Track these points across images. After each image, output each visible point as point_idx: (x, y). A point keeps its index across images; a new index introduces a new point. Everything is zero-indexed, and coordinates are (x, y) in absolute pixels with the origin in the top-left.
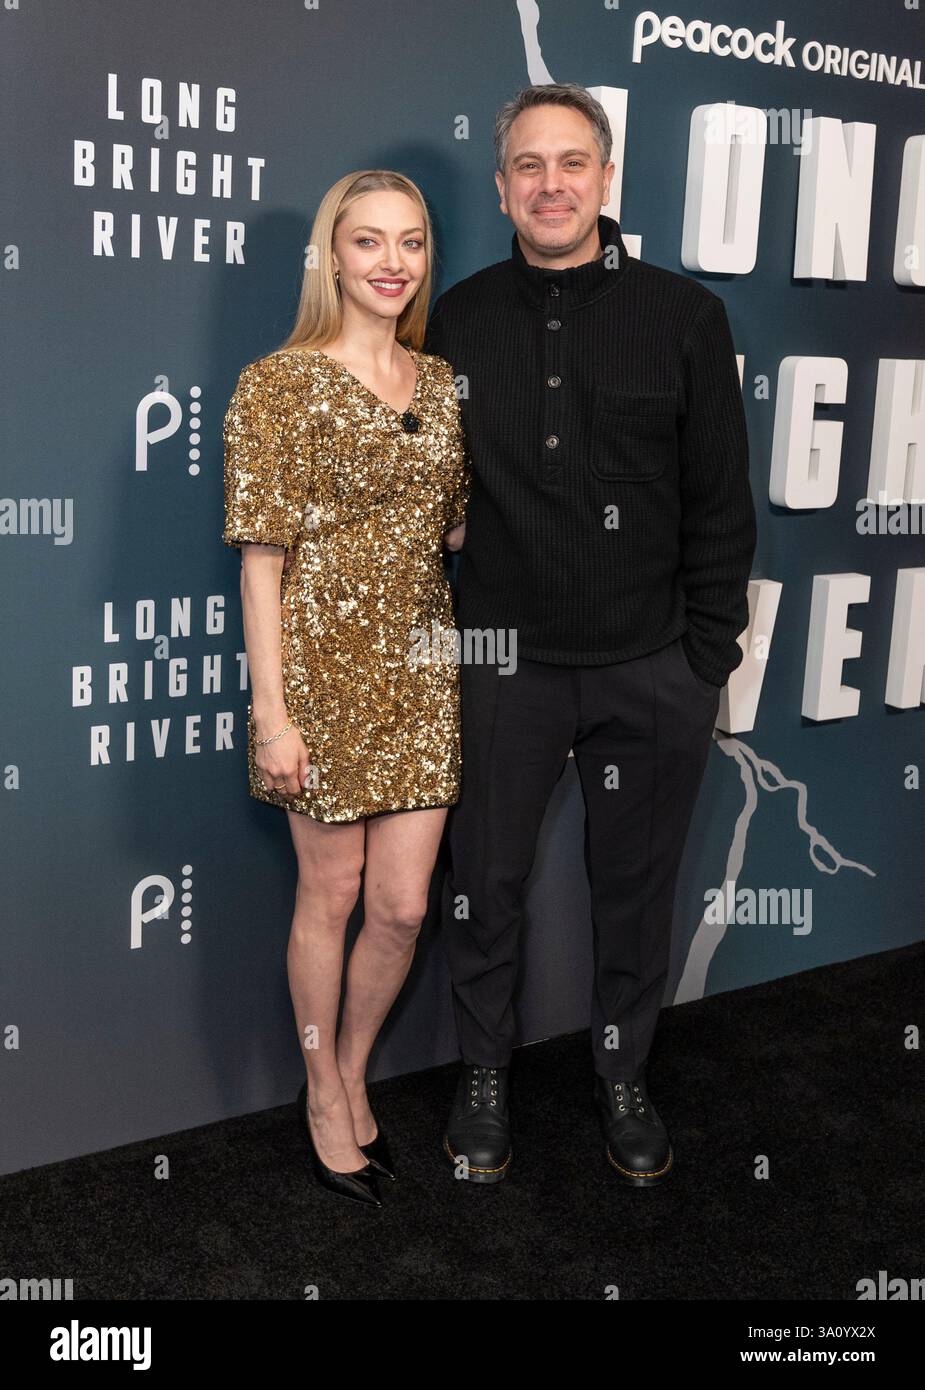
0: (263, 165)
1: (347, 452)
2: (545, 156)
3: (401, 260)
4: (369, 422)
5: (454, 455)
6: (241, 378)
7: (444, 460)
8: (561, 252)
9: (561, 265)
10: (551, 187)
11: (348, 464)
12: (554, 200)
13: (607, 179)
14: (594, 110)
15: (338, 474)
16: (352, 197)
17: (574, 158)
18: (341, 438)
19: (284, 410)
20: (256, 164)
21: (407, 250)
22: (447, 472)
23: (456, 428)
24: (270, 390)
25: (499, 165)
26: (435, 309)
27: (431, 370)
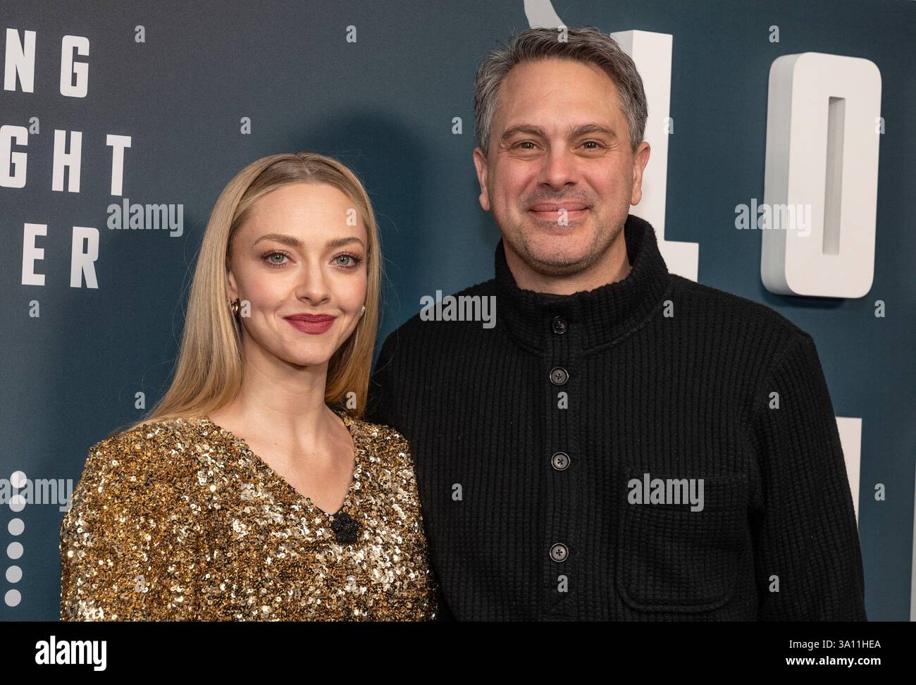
0: (129, 145)
1: (249, 574)
2: (549, 131)
3: (326, 282)
4: (283, 528)
5: (412, 575)
6: (89, 462)
7: (398, 584)
8: (568, 270)
9: (567, 288)
10: (558, 176)
11: (250, 591)
12: (561, 196)
13: (637, 167)
14: (623, 69)
15: (235, 607)
16: (257, 191)
17: (592, 136)
18: (241, 552)
19: (154, 510)
20: (119, 143)
21: (337, 270)
22: (402, 602)
23: (417, 533)
24: (133, 479)
25: (479, 139)
26: (382, 353)
27: (376, 446)
